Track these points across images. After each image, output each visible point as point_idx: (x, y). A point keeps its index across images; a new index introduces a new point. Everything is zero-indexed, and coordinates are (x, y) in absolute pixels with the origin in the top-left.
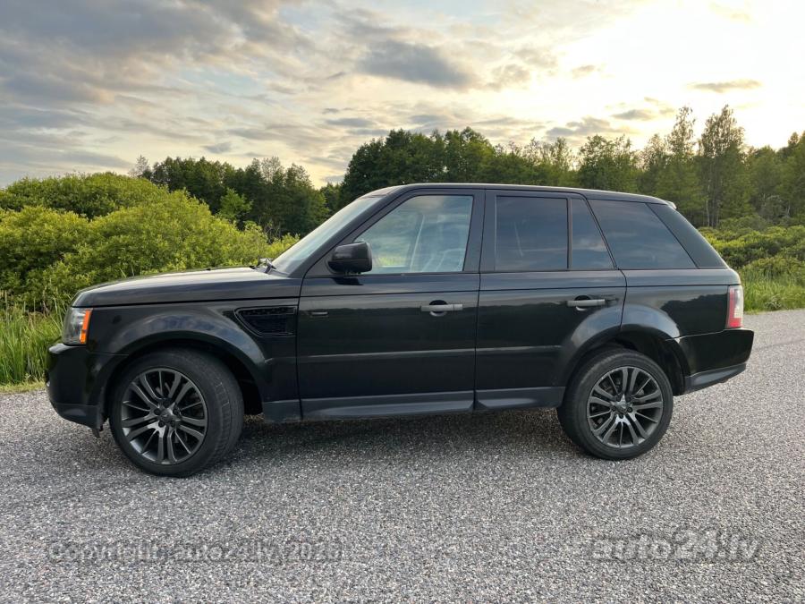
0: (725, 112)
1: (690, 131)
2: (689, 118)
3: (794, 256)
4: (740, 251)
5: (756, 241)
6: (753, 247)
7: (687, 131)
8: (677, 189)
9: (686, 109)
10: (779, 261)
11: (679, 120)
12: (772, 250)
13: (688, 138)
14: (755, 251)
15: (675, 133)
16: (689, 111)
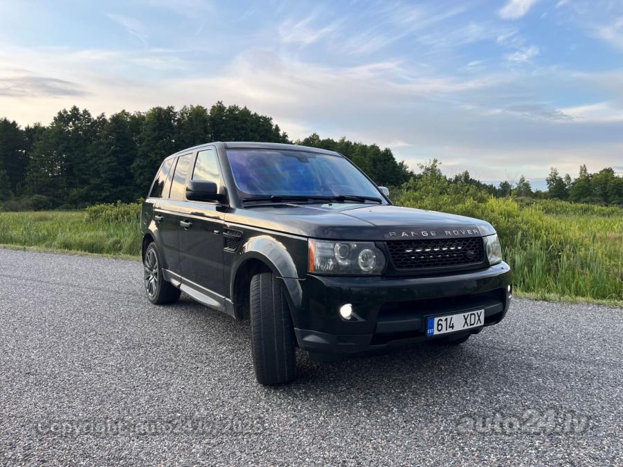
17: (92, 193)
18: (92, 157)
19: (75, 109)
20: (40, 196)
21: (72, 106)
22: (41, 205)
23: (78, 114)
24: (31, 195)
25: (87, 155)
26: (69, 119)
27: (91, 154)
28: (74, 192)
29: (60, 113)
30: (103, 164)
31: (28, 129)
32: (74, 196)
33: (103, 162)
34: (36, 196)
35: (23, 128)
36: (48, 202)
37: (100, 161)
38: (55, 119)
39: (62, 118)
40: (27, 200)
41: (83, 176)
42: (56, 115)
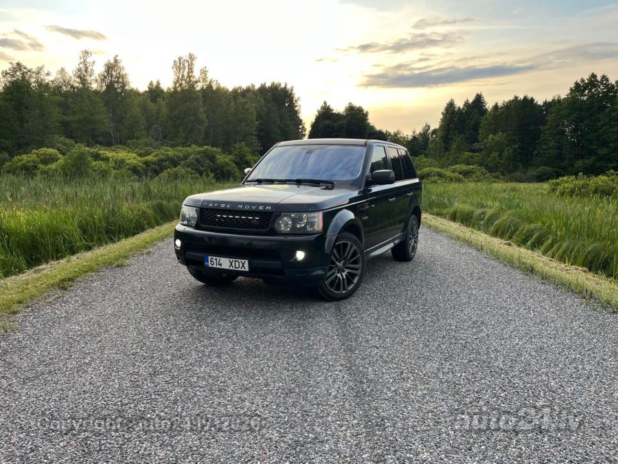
0: (116, 61)
1: (91, 70)
2: (89, 60)
3: (188, 166)
4: (154, 163)
5: (164, 157)
6: (162, 160)
7: (89, 70)
8: (91, 115)
9: (87, 52)
10: (180, 169)
11: (82, 60)
12: (174, 163)
13: (91, 76)
14: (164, 163)
15: (80, 70)
16: (90, 55)
17: (598, 164)
18: (602, 126)
19: (594, 76)
20: (545, 167)
21: (590, 74)
22: (544, 177)
23: (596, 81)
24: (538, 166)
25: (597, 124)
26: (586, 86)
27: (602, 123)
28: (579, 163)
29: (577, 84)
30: (614, 132)
31: (545, 103)
32: (579, 167)
33: (614, 130)
34: (542, 168)
35: (540, 103)
36: (552, 174)
37: (611, 129)
38: (571, 89)
39: (578, 88)
40: (532, 172)
41: (591, 147)
42: (572, 86)
